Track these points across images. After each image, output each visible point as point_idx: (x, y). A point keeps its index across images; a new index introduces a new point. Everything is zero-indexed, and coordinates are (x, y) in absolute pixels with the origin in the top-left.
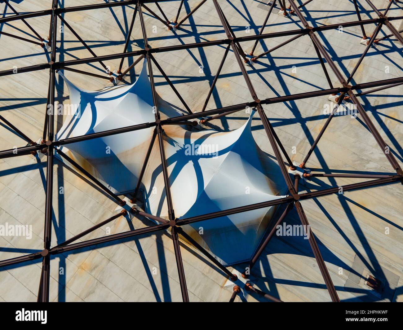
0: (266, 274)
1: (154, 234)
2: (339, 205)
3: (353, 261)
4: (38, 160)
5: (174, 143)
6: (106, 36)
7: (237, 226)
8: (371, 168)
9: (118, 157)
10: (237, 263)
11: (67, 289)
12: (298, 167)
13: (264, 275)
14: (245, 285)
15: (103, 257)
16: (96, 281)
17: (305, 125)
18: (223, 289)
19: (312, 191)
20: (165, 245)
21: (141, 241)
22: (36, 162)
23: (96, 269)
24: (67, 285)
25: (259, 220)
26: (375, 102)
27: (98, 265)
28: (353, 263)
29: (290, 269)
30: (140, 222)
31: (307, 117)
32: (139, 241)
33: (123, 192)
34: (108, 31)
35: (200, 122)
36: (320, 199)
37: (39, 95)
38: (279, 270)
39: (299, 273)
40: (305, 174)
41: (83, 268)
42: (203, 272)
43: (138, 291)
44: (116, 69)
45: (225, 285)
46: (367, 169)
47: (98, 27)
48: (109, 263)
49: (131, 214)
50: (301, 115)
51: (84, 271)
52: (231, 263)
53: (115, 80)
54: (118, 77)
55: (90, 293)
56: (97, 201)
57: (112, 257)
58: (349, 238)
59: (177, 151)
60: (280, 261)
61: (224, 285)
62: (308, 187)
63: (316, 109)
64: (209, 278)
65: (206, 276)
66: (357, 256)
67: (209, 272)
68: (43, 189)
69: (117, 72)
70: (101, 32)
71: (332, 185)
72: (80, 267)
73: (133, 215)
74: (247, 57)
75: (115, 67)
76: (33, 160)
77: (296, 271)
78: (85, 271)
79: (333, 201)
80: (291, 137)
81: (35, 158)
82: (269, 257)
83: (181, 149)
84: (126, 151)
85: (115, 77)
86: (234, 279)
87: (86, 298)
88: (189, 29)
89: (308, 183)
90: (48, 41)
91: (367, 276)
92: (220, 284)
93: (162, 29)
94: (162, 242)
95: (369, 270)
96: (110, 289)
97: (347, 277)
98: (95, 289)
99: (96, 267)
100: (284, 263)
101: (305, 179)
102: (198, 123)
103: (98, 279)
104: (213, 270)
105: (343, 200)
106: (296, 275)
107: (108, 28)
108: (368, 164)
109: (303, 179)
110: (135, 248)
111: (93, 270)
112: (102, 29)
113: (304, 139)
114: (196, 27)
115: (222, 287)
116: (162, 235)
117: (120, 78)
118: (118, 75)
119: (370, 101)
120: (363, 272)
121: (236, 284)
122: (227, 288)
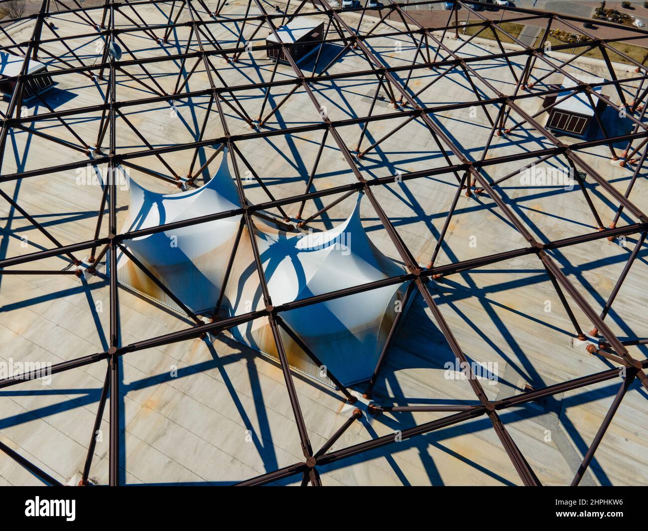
0: (394, 393)
1: (243, 358)
2: (481, 309)
3: (504, 371)
4: (84, 282)
5: (266, 237)
6: (170, 139)
7: (351, 331)
8: (516, 266)
9: (194, 263)
10: (355, 383)
11: (127, 434)
12: (425, 268)
13: (392, 395)
14: (368, 406)
15: (176, 390)
16: (167, 421)
17: (431, 223)
18: (339, 416)
19: (445, 294)
20: (259, 370)
21: (226, 367)
22: (81, 284)
23: (167, 407)
24: (128, 427)
25: (378, 320)
26: (514, 194)
27: (169, 401)
28: (504, 373)
29: (426, 386)
30: (224, 345)
31: (433, 214)
32: (224, 368)
33: (200, 311)
34: (173, 134)
35: (297, 226)
36: (456, 303)
37: (82, 208)
38: (411, 388)
39: (436, 389)
40: (434, 276)
41: (149, 406)
42: (312, 398)
43: (226, 427)
44: (185, 174)
45: (342, 411)
46: (512, 267)
47: (160, 130)
48: (184, 396)
49: (211, 336)
50: (424, 212)
51: (150, 409)
52: (348, 384)
53: (185, 185)
54: (187, 181)
55: (160, 436)
56: (166, 324)
57: (189, 389)
58: (496, 345)
59: (270, 246)
60: (412, 377)
61: (340, 410)
62: (440, 291)
63: (442, 205)
64: (320, 404)
65: (316, 402)
66: (508, 364)
67: (319, 398)
68: (92, 315)
69: (186, 176)
70: (164, 135)
71: (470, 286)
72: (145, 406)
73: (214, 336)
74: (352, 154)
75: (184, 171)
76: (77, 282)
77: (433, 387)
78: (152, 409)
79: (472, 305)
80: (414, 237)
81: (79, 280)
82: (397, 373)
83: (275, 243)
84: (205, 255)
85: (184, 182)
86: (353, 401)
87: (154, 443)
88: (277, 127)
89: (439, 286)
90: (96, 148)
91: (523, 386)
92: (336, 410)
93: (243, 128)
94: (255, 366)
95: (525, 380)
96: (187, 428)
97: (498, 390)
98: (166, 430)
99: (167, 403)
100: (416, 379)
101: (435, 282)
102: (294, 227)
103: (170, 418)
104: (325, 394)
105: (486, 304)
106: (433, 392)
107: (173, 130)
108: (513, 262)
109: (433, 281)
110: (219, 376)
111: (162, 407)
112: (165, 132)
113: (430, 238)
114: (285, 125)
115: (338, 414)
116: (255, 357)
117: (191, 182)
118: (188, 179)
119: (507, 194)
120: (517, 382)
121: (356, 406)
122: (345, 413)
